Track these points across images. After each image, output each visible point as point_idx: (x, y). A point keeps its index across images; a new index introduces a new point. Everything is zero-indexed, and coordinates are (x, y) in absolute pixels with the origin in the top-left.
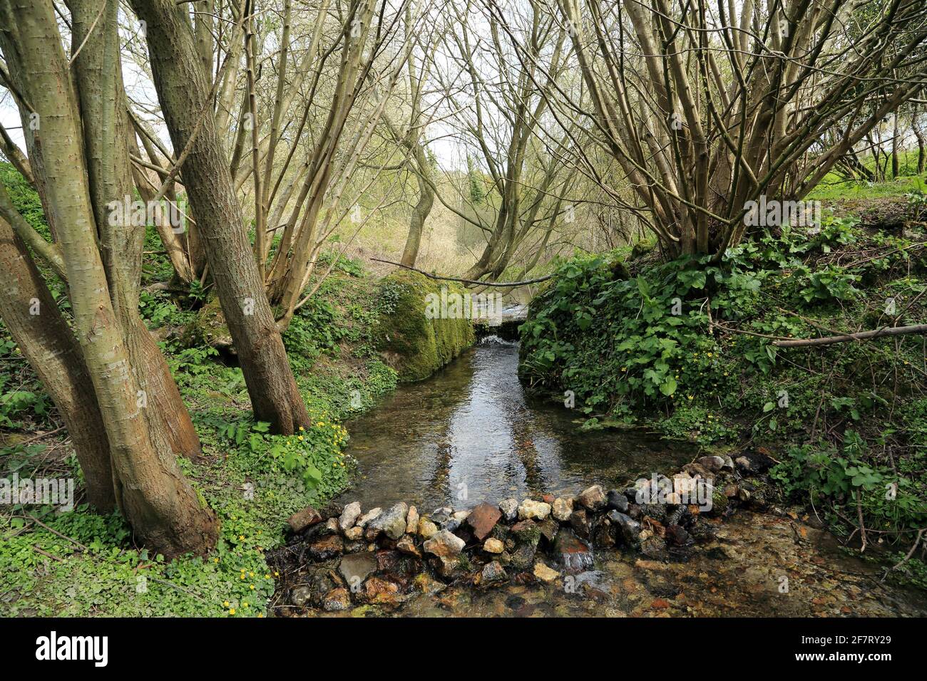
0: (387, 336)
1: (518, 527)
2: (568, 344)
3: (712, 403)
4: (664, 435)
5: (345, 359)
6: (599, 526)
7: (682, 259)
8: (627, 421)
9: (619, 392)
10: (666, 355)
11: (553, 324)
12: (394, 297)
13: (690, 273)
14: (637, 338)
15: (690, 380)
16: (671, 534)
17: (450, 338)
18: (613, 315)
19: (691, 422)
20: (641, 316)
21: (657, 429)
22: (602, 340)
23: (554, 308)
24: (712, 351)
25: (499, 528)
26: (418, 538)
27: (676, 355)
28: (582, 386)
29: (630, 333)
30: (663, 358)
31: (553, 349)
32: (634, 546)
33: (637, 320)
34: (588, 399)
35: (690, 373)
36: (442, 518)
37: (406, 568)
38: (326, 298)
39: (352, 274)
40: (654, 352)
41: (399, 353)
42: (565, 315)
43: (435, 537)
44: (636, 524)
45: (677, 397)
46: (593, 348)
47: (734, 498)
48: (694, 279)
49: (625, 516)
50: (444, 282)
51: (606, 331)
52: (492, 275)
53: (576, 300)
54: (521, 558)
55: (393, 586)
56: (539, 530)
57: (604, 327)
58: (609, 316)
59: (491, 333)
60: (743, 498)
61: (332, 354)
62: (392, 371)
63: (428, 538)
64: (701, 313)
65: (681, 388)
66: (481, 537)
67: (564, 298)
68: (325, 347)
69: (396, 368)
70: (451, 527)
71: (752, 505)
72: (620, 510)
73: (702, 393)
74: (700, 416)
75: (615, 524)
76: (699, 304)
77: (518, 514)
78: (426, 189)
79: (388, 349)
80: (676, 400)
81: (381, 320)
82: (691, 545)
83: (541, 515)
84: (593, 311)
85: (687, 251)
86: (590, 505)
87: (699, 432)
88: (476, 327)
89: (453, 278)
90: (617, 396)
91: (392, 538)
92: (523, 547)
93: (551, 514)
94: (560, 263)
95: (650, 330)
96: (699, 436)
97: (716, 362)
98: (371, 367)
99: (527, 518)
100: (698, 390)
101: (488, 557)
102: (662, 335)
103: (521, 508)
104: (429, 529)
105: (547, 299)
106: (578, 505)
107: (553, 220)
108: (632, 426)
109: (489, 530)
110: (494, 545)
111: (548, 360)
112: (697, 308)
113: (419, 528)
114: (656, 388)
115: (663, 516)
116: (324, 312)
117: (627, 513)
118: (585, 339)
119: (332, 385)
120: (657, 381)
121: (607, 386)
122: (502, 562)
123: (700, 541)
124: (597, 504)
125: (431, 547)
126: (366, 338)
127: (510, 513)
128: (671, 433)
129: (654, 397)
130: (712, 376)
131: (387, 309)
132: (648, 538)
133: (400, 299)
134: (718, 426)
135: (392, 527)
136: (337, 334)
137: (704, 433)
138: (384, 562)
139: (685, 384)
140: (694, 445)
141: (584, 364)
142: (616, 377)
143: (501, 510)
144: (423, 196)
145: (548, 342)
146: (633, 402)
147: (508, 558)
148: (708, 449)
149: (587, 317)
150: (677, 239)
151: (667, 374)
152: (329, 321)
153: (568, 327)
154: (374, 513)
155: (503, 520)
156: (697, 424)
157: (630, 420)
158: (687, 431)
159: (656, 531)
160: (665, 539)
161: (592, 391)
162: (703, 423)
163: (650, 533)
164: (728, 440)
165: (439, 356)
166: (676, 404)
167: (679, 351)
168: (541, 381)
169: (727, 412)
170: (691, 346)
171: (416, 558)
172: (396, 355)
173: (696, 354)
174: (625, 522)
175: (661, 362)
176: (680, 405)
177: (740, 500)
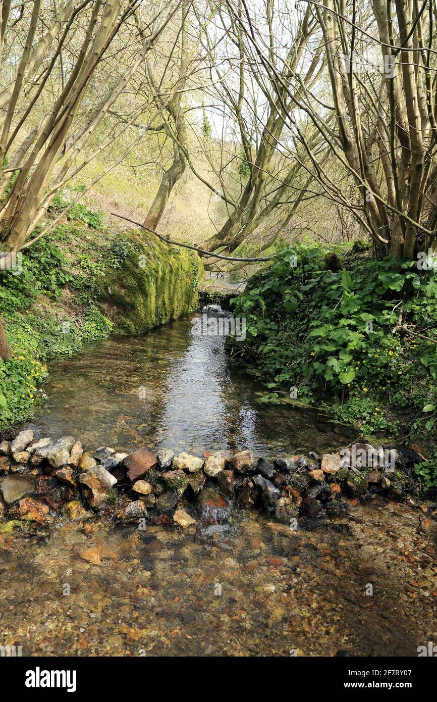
0: (109, 288)
1: (169, 475)
2: (273, 323)
3: (383, 397)
4: (333, 419)
5: (65, 303)
6: (242, 487)
7: (387, 261)
8: (305, 401)
9: (304, 374)
10: (351, 346)
11: (263, 302)
12: (122, 253)
13: (390, 274)
14: (331, 327)
15: (368, 373)
16: (307, 505)
17: (171, 300)
18: (318, 302)
19: (359, 411)
20: (339, 307)
21: (330, 413)
22: (303, 324)
23: (267, 287)
24: (394, 350)
25: (152, 472)
26: (77, 469)
27: (362, 349)
28: (275, 364)
29: (327, 321)
30: (348, 349)
31: (257, 325)
32: (271, 509)
33: (334, 311)
34: (277, 376)
35: (369, 366)
36: (103, 456)
37: (61, 495)
38: (58, 244)
39: (90, 225)
40: (341, 342)
41: (118, 307)
42: (277, 296)
43: (91, 471)
44: (276, 491)
45: (353, 387)
46: (293, 331)
47: (375, 484)
48: (393, 281)
49: (268, 482)
50: (177, 247)
51: (308, 316)
52: (228, 248)
53: (289, 283)
54: (164, 502)
55: (45, 509)
56: (187, 480)
57: (306, 312)
58: (313, 303)
59: (214, 302)
60: (384, 486)
61: (55, 297)
62: (108, 321)
63: (86, 471)
64: (392, 313)
65: (359, 379)
66: (132, 479)
67: (277, 279)
68: (47, 289)
69: (113, 319)
70: (109, 465)
71: (391, 494)
72: (265, 476)
73: (376, 387)
74: (370, 407)
75: (257, 487)
76: (392, 305)
77: (172, 463)
78: (180, 155)
79: (108, 301)
80: (352, 389)
81: (107, 273)
82: (322, 517)
83: (192, 468)
84: (301, 296)
85: (393, 254)
86: (239, 466)
87: (364, 422)
88: (201, 294)
89: (186, 244)
90: (302, 377)
91: (54, 465)
92: (169, 493)
93: (203, 468)
94: (282, 246)
95: (343, 322)
96: (363, 425)
97: (394, 361)
98: (88, 315)
99: (179, 469)
100: (373, 383)
101: (135, 496)
102: (353, 328)
103: (175, 458)
104: (89, 463)
105: (264, 278)
106: (229, 465)
107: (296, 206)
108: (308, 406)
109: (142, 472)
110: (143, 487)
111: (251, 335)
112: (390, 309)
113: (80, 461)
114: (336, 375)
115: (304, 488)
116: (52, 256)
117: (272, 480)
118: (288, 321)
119: (46, 325)
120: (337, 370)
121: (295, 367)
122: (147, 502)
123: (331, 515)
124: (245, 467)
125: (86, 479)
126: (89, 287)
127: (165, 461)
128: (339, 418)
129: (333, 384)
130: (389, 373)
131: (114, 263)
132: (286, 505)
133: (128, 256)
134: (382, 419)
135: (55, 456)
136: (62, 279)
137: (369, 423)
138: (43, 485)
139: (363, 377)
140: (357, 432)
141: (281, 344)
142: (305, 360)
143: (158, 458)
144: (175, 162)
145: (255, 319)
146: (315, 386)
147: (153, 500)
148: (368, 438)
149: (294, 300)
150: (387, 242)
151: (349, 364)
152: (56, 266)
153: (277, 307)
154: (43, 442)
155: (157, 466)
156: (365, 414)
157: (308, 401)
158: (354, 419)
159: (294, 500)
160: (300, 508)
161: (282, 369)
162: (371, 414)
163: (288, 500)
164: (388, 432)
165: (157, 316)
166: (351, 393)
167: (364, 346)
168: (240, 354)
169: (393, 408)
170: (377, 343)
171: (72, 486)
172: (115, 307)
173: (378, 351)
174: (266, 487)
175: (345, 353)
176: (354, 395)
177: (382, 487)
